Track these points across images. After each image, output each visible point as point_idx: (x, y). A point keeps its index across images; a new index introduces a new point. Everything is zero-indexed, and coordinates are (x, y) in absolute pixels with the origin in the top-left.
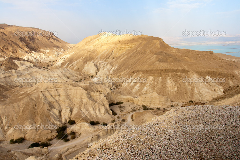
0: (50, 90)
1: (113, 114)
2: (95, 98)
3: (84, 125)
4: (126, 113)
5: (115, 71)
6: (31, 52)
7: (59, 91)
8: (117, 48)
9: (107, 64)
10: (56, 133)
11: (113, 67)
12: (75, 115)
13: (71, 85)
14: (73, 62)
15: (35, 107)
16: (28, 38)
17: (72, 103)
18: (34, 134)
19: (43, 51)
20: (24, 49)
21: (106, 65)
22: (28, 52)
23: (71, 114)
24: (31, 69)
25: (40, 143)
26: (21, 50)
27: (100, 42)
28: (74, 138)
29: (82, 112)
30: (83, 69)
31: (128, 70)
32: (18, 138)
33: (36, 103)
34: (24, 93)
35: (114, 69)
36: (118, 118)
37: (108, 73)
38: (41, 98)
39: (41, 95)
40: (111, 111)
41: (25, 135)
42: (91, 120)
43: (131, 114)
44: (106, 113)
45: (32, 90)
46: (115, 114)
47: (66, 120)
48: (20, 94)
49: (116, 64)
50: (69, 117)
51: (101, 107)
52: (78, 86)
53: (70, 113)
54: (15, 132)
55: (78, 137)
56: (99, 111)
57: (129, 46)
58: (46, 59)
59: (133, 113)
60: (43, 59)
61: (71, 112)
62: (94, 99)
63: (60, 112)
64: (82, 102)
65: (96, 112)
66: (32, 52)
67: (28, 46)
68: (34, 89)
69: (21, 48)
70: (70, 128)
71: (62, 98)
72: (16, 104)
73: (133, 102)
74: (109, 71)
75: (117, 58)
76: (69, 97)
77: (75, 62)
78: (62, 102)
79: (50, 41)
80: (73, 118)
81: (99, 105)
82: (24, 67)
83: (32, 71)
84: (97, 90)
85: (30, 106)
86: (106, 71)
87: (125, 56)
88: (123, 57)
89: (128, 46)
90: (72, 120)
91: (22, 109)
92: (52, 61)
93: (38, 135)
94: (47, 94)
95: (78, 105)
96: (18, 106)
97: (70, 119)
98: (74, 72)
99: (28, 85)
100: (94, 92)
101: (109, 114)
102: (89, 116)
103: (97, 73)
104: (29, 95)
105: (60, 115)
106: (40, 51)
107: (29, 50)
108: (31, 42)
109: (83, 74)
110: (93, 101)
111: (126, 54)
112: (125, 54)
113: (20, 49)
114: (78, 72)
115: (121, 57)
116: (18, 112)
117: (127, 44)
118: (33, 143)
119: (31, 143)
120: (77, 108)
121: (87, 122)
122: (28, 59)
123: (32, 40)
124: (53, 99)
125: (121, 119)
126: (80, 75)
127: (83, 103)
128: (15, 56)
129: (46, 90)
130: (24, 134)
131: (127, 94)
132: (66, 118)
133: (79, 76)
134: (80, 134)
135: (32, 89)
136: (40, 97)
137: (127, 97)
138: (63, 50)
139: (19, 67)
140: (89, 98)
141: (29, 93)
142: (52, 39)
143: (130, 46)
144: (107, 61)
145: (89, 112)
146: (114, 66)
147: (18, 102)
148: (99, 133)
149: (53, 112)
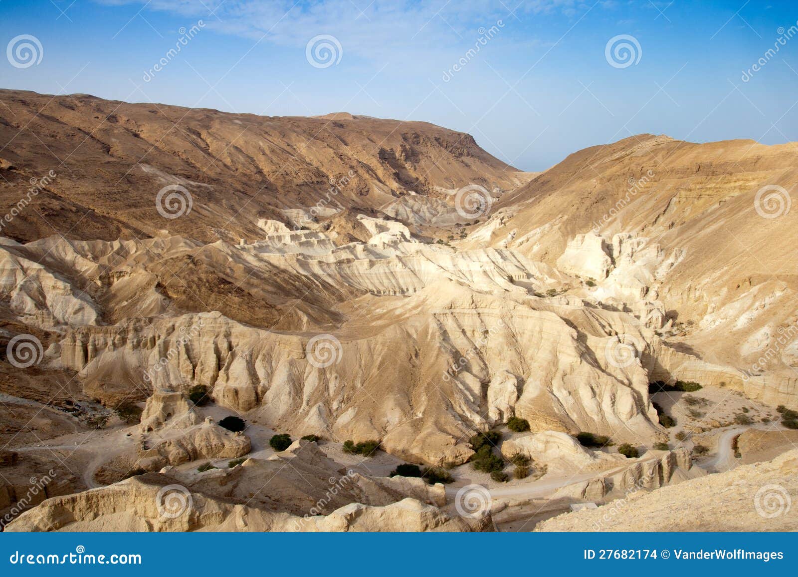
0: (458, 313)
1: (660, 422)
2: (599, 355)
3: (557, 440)
4: (709, 426)
5: (675, 271)
6: (405, 192)
7: (486, 319)
8: (690, 190)
9: (648, 244)
10: (470, 448)
11: (667, 256)
12: (532, 404)
13: (523, 303)
14: (530, 229)
15: (414, 357)
16: (402, 152)
17: (523, 361)
18: (406, 437)
19: (439, 191)
20: (388, 184)
21: (644, 249)
22: (398, 193)
23: (518, 397)
24: (406, 243)
25: (421, 468)
26: (380, 188)
27: (627, 169)
28: (523, 474)
29: (553, 396)
30: (560, 255)
31: (727, 271)
32: (363, 441)
33: (416, 347)
34: (384, 314)
35: (672, 264)
36: (681, 436)
37: (647, 277)
38: (433, 335)
39: (433, 326)
40: (655, 411)
41: (383, 436)
42: (584, 429)
43: (731, 433)
44: (638, 413)
45: (409, 307)
46: (667, 421)
47: (501, 414)
48: (374, 314)
49: (681, 245)
50: (511, 407)
51: (619, 388)
52: (547, 308)
53: (516, 394)
54: (357, 422)
55: (536, 476)
56: (613, 403)
57: (737, 184)
58: (446, 216)
59: (742, 430)
60: (438, 215)
61: (520, 390)
62: (596, 361)
63: (485, 386)
64: (555, 362)
65: (599, 405)
66: (410, 194)
67: (398, 177)
68: (413, 304)
69: (380, 181)
70: (514, 442)
71: (495, 341)
72: (366, 342)
73: (739, 390)
74: (654, 269)
75: (684, 225)
76: (517, 341)
77: (538, 229)
78: (493, 356)
79: (462, 162)
80: (522, 411)
81: (615, 381)
82: (386, 237)
83: (409, 251)
84: (611, 329)
85: (402, 354)
86: (640, 267)
87: (717, 219)
88: (708, 224)
89: (732, 184)
90: (520, 417)
91: (380, 359)
92: (463, 223)
93: (417, 442)
94: (450, 324)
95: (544, 373)
96: (370, 348)
97: (514, 414)
98: (531, 262)
99: (395, 293)
100: (600, 336)
101: (648, 419)
102: (577, 414)
103: (608, 272)
104: (399, 320)
105: (485, 395)
106: (431, 191)
107: (401, 188)
108: (408, 165)
109: (559, 272)
110: (593, 366)
111: (723, 211)
112: (718, 214)
113: (376, 185)
114: (543, 265)
115: (703, 223)
116: (368, 367)
117: (728, 177)
118: (403, 463)
119: (399, 465)
120: (538, 383)
121: (568, 431)
122: (397, 214)
123: (412, 158)
124: (465, 341)
125: (690, 445)
126: (551, 275)
127: (561, 366)
128: (362, 202)
129: (448, 311)
130: (380, 432)
131: (719, 358)
132: (502, 409)
133: (546, 276)
134: (542, 466)
135: (408, 304)
136: (430, 331)
137: (718, 368)
138: (498, 189)
139: (372, 236)
140: (582, 355)
141: (399, 316)
142: (468, 154)
143: (740, 183)
144: (649, 233)
145: (578, 401)
146: (674, 253)
147: (369, 337)
148: (610, 475)
149: (463, 383)
